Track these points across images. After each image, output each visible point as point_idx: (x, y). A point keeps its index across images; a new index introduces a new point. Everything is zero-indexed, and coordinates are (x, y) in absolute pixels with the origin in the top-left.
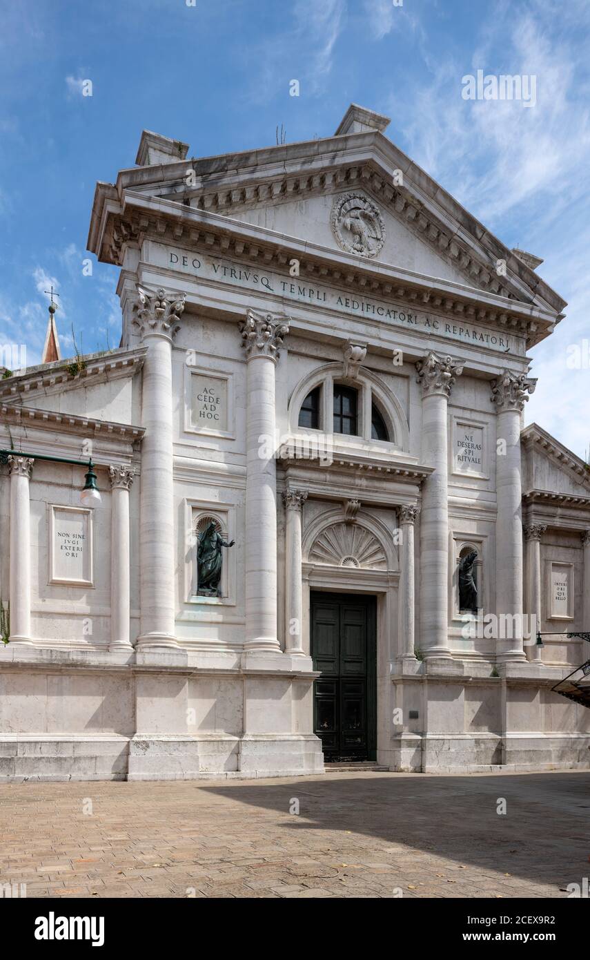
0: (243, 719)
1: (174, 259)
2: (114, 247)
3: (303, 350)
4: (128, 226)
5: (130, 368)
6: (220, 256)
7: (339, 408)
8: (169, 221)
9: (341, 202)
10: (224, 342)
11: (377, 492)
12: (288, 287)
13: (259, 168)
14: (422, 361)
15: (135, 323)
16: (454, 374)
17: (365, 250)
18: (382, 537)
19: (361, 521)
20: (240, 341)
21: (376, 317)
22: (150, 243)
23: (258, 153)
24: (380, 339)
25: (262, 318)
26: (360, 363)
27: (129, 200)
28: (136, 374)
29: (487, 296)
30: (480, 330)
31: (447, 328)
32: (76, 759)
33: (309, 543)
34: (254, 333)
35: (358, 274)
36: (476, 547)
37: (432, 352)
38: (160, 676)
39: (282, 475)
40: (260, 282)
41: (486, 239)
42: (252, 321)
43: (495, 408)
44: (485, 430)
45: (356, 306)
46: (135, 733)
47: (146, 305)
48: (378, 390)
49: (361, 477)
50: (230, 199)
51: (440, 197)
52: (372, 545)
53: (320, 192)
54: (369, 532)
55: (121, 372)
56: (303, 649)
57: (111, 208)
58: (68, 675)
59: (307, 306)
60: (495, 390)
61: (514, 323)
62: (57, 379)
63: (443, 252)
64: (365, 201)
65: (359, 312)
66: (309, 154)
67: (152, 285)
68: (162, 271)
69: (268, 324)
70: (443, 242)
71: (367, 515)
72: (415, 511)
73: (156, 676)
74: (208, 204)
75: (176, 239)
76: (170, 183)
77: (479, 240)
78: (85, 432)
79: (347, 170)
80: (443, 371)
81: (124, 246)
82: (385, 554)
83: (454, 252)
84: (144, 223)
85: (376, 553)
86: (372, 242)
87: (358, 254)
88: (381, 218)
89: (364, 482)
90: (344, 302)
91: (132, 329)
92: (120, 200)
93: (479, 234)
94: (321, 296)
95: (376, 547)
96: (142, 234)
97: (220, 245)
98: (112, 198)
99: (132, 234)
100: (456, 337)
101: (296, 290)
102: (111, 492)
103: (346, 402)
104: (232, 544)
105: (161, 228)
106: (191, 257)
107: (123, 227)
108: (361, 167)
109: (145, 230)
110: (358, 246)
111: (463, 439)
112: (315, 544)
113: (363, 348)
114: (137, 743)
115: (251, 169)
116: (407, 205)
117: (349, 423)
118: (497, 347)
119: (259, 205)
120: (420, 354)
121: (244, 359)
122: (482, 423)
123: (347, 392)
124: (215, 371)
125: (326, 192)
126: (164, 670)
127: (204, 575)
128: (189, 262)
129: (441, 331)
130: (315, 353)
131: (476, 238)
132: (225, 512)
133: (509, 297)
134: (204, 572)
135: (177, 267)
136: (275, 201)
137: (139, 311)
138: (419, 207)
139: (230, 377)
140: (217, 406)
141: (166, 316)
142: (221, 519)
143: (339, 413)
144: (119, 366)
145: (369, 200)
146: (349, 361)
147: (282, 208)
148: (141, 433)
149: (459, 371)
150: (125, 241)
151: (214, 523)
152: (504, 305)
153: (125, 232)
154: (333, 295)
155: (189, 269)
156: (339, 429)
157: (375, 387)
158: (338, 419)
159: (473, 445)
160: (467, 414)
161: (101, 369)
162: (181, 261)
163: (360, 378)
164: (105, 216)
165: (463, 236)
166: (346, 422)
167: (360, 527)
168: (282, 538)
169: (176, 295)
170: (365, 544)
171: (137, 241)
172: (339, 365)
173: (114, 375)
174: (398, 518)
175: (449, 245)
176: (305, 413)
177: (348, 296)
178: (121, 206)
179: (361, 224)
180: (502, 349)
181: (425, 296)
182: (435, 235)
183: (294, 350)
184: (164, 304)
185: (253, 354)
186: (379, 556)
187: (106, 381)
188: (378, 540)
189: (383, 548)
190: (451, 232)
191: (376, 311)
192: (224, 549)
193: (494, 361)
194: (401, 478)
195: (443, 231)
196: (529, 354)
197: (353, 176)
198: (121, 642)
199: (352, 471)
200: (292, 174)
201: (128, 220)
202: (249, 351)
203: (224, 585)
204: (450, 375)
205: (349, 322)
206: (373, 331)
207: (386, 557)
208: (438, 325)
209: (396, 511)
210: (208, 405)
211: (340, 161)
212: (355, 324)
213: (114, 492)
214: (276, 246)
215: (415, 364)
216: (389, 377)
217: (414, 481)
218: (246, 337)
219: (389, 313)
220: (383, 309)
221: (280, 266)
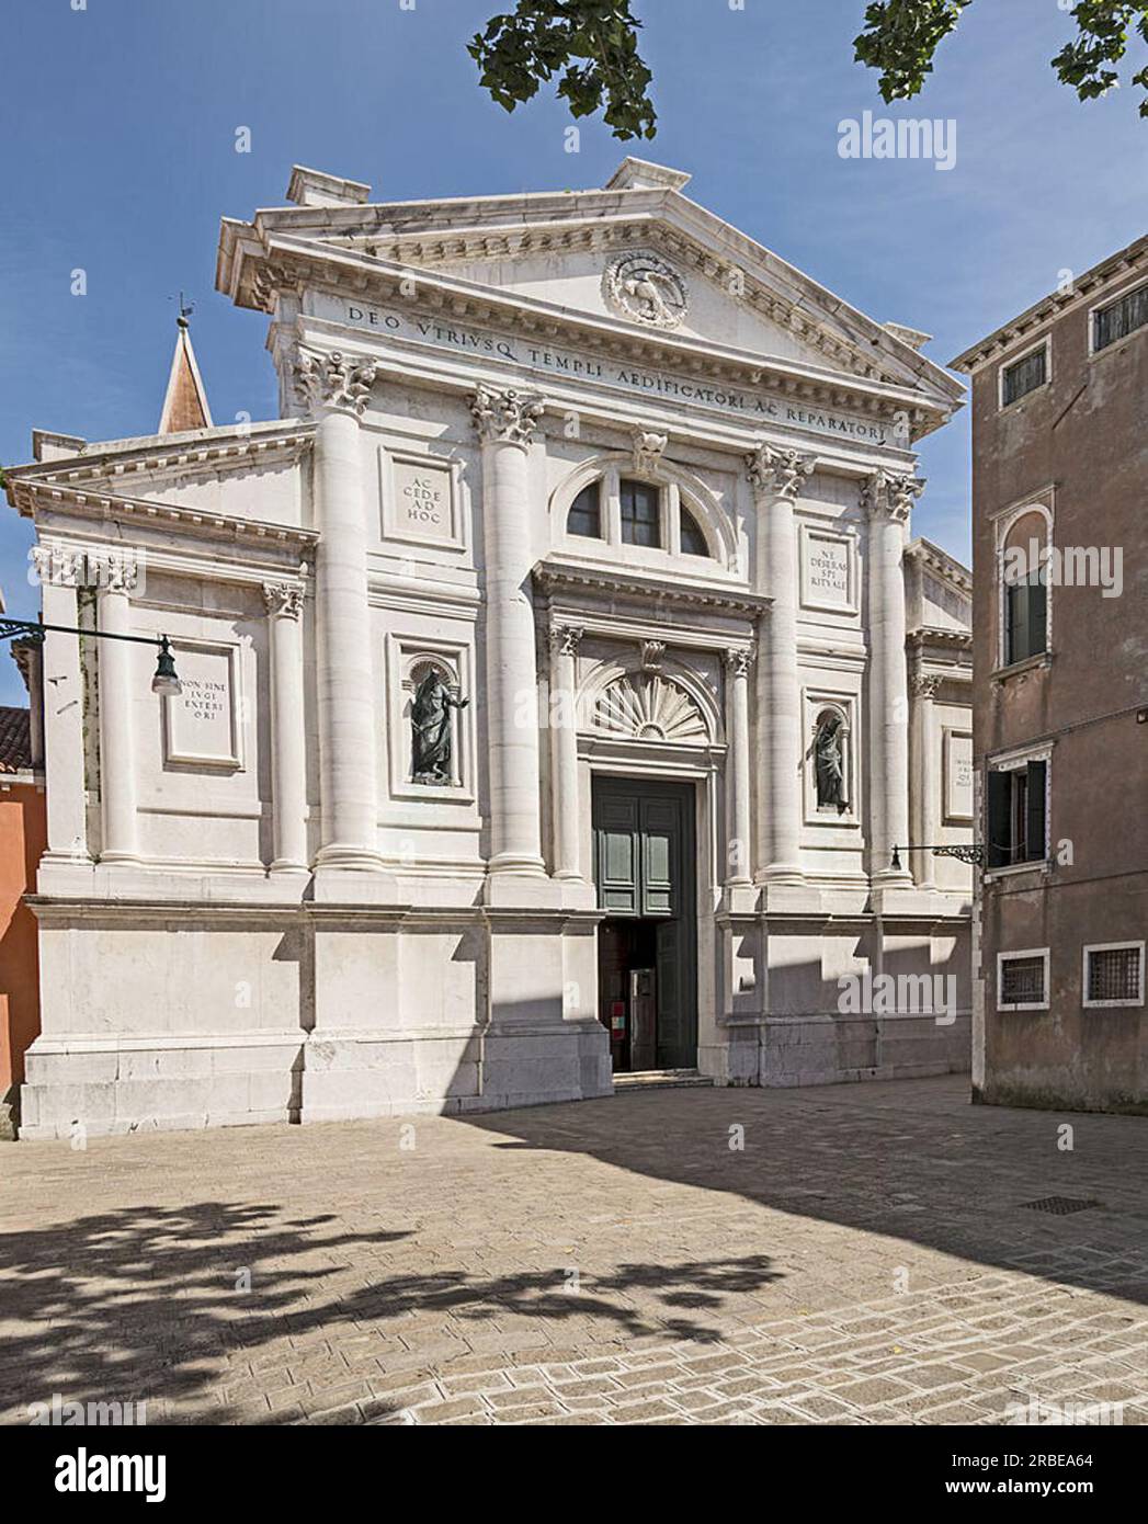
1: (356, 314)
2: (260, 295)
5: (290, 449)
6: (431, 315)
8: (344, 273)
10: (441, 421)
11: (689, 630)
12: (540, 357)
14: (753, 454)
15: (297, 389)
16: (801, 473)
17: (659, 317)
18: (699, 695)
19: (666, 670)
20: (468, 419)
21: (680, 399)
22: (316, 294)
24: (687, 426)
25: (502, 394)
26: (659, 454)
27: (275, 243)
28: (305, 458)
29: (849, 379)
30: (839, 417)
31: (790, 414)
34: (490, 412)
35: (647, 347)
37: (765, 444)
39: (542, 603)
40: (496, 349)
42: (485, 396)
44: (851, 544)
45: (648, 383)
47: (314, 370)
48: (689, 493)
49: (663, 607)
51: (770, 263)
53: (583, 251)
54: (679, 688)
57: (251, 249)
59: (570, 384)
60: (865, 492)
61: (890, 411)
63: (781, 324)
64: (656, 262)
65: (653, 392)
67: (321, 345)
68: (337, 330)
69: (510, 402)
71: (676, 662)
72: (747, 658)
74: (406, 254)
75: (357, 292)
77: (833, 314)
79: (625, 229)
80: (785, 467)
81: (274, 293)
82: (705, 720)
83: (797, 325)
84: (304, 271)
86: (669, 310)
87: (647, 323)
88: (683, 282)
89: (669, 615)
90: (629, 377)
91: (294, 397)
92: (264, 242)
94: (594, 369)
95: (690, 709)
96: (302, 282)
97: (427, 302)
98: (250, 239)
99: (284, 280)
100: (805, 426)
101: (553, 360)
103: (641, 502)
104: (465, 703)
105: (331, 277)
106: (382, 312)
107: (270, 273)
109: (306, 278)
110: (649, 314)
113: (661, 436)
117: (646, 530)
118: (865, 439)
119: (489, 259)
120: (750, 446)
121: (475, 443)
122: (848, 535)
123: (642, 490)
124: (430, 457)
125: (593, 251)
127: (424, 751)
128: (381, 319)
129: (780, 418)
130: (589, 440)
132: (455, 655)
133: (882, 380)
134: (423, 747)
135: (362, 324)
136: (514, 255)
137: (303, 376)
139: (455, 466)
140: (436, 503)
141: (346, 386)
142: (449, 662)
143: (629, 517)
146: (641, 451)
147: (525, 263)
148: (311, 538)
149: (809, 468)
150: (273, 287)
151: (436, 671)
152: (875, 390)
153: (273, 278)
154: (611, 370)
155: (381, 328)
156: (630, 540)
157: (684, 488)
158: (629, 525)
159: (834, 565)
160: (824, 524)
162: (367, 318)
163: (659, 473)
164: (239, 260)
166: (642, 530)
167: (666, 680)
169: (360, 361)
170: (675, 704)
171: (295, 289)
172: (626, 456)
174: (722, 665)
176: (577, 515)
177: (637, 372)
178: (267, 249)
179: (652, 289)
180: (874, 442)
181: (754, 379)
183: (555, 434)
184: (342, 369)
185: (488, 439)
186: (696, 723)
187: (255, 468)
188: (693, 701)
189: (700, 710)
191: (680, 392)
192: (454, 710)
193: (862, 456)
194: (725, 609)
197: (635, 234)
199: (647, 601)
201: (277, 264)
202: (483, 434)
204: (795, 472)
205: (638, 403)
206: (675, 417)
207: (707, 724)
208: (776, 411)
209: (719, 658)
210: (422, 502)
211: (612, 220)
212: (649, 406)
215: (744, 457)
217: (744, 616)
218: (477, 415)
219: (699, 393)
220: (690, 389)
221: (527, 331)
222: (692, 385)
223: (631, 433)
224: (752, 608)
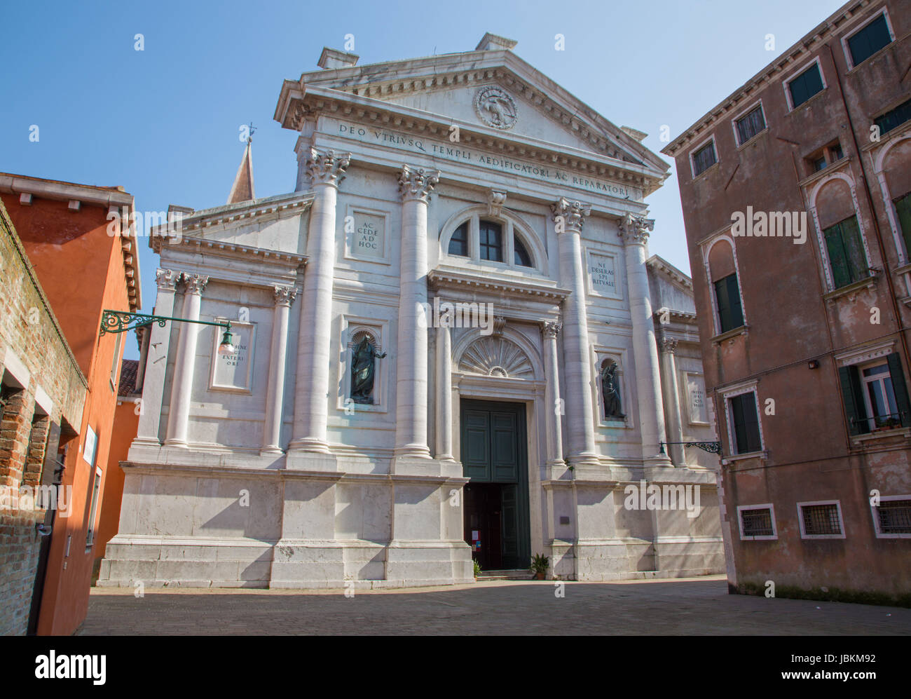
0: (390, 525)
1: (343, 129)
2: (295, 120)
3: (452, 195)
4: (307, 107)
5: (299, 208)
6: (382, 127)
7: (485, 239)
8: (341, 105)
9: (481, 92)
10: (382, 189)
11: (520, 310)
12: (438, 149)
13: (413, 71)
14: (555, 204)
15: (307, 173)
16: (583, 215)
17: (502, 124)
18: (528, 350)
19: (507, 334)
20: (397, 187)
21: (513, 171)
22: (324, 119)
23: (413, 61)
24: (517, 187)
25: (416, 171)
26: (502, 205)
27: (308, 91)
28: (305, 212)
29: (604, 158)
30: (602, 182)
31: (575, 180)
32: (219, 565)
33: (459, 355)
34: (409, 182)
35: (496, 142)
36: (615, 358)
37: (562, 198)
38: (309, 480)
40: (414, 144)
41: (599, 120)
42: (407, 173)
43: (623, 241)
44: (615, 259)
45: (496, 163)
46: (280, 538)
47: (318, 161)
48: (519, 226)
49: (505, 298)
50: (391, 89)
51: (559, 91)
52: (519, 356)
53: (463, 85)
54: (515, 345)
55: (291, 211)
56: (453, 455)
57: (296, 95)
58: (217, 478)
59: (454, 163)
60: (620, 227)
61: (630, 178)
62: (235, 217)
63: (568, 126)
64: (500, 92)
65: (499, 167)
66: (453, 62)
67: (323, 147)
68: (332, 137)
69: (420, 176)
70: (565, 120)
71: (513, 330)
72: (557, 327)
73: (304, 480)
74: (373, 92)
75: (346, 115)
76: (343, 80)
77: (594, 120)
78: (255, 258)
79: (485, 73)
80: (574, 212)
81: (303, 119)
82: (531, 365)
83: (575, 127)
84: (320, 105)
85: (522, 364)
86: (508, 119)
88: (514, 103)
89: (508, 302)
90: (486, 159)
91: (304, 178)
92: (302, 91)
93: (594, 117)
94: (466, 155)
95: (522, 358)
96: (318, 112)
97: (381, 119)
98: (296, 89)
99: (309, 112)
100: (583, 187)
101: (445, 150)
102: (274, 309)
103: (492, 234)
104: (384, 356)
105: (334, 108)
106: (357, 127)
107: (303, 108)
108: (495, 71)
109: (321, 109)
110: (497, 121)
111: (596, 266)
112: (464, 356)
113: (503, 194)
114: (282, 549)
115: (408, 71)
116: (534, 95)
117: (494, 251)
118: (618, 195)
119: (414, 93)
120: (553, 199)
121: (400, 200)
122: (613, 253)
123: (492, 227)
124: (374, 210)
125: (469, 85)
126: (312, 475)
127: (357, 384)
128: (356, 131)
129: (569, 182)
130: (462, 197)
131: (591, 118)
132: (379, 327)
133: (624, 160)
134: (357, 381)
135: (346, 134)
136: (428, 91)
137: (311, 166)
138: (543, 97)
139: (387, 215)
140: (375, 237)
141: (334, 169)
142: (375, 332)
143: (485, 242)
144: (290, 207)
145: (503, 91)
146: (492, 203)
147: (433, 95)
148: (304, 260)
149: (588, 213)
150: (303, 116)
151: (368, 337)
152: (619, 166)
153: (304, 111)
154: (476, 155)
155: (355, 136)
156: (486, 257)
157: (516, 223)
158: (485, 248)
159: (605, 272)
160: (598, 246)
161: (274, 210)
162: (349, 130)
163: (502, 216)
164: (289, 100)
165: (580, 117)
167: (506, 341)
168: (432, 350)
169: (343, 155)
170: (512, 355)
171: (314, 116)
172: (484, 206)
173: (285, 214)
174: (542, 332)
175: (571, 122)
176: (455, 243)
177: (490, 156)
178: (302, 94)
179: (499, 107)
180: (623, 196)
181: (554, 158)
182: (559, 115)
183: (445, 194)
184: (333, 161)
185: (407, 198)
186: (526, 367)
187: (279, 218)
188: (523, 353)
189: (529, 359)
190: (571, 114)
191: (513, 167)
192: (377, 360)
193: (617, 205)
194: (542, 298)
195: (564, 113)
196: (646, 200)
197: (490, 75)
198: (273, 446)
199: (497, 292)
200: (440, 75)
201: (307, 103)
202: (404, 195)
203: (377, 393)
204: (579, 216)
205: (490, 175)
206: (512, 181)
207: (533, 367)
208: (567, 178)
209: (539, 327)
210: (368, 236)
211: (478, 66)
212: (496, 176)
213: (277, 308)
214: (428, 121)
215: (550, 206)
216: (528, 216)
217: (555, 302)
218: (402, 184)
219: (524, 168)
220: (519, 166)
221: (432, 134)
222: (520, 163)
223: (486, 192)
224: (558, 297)
